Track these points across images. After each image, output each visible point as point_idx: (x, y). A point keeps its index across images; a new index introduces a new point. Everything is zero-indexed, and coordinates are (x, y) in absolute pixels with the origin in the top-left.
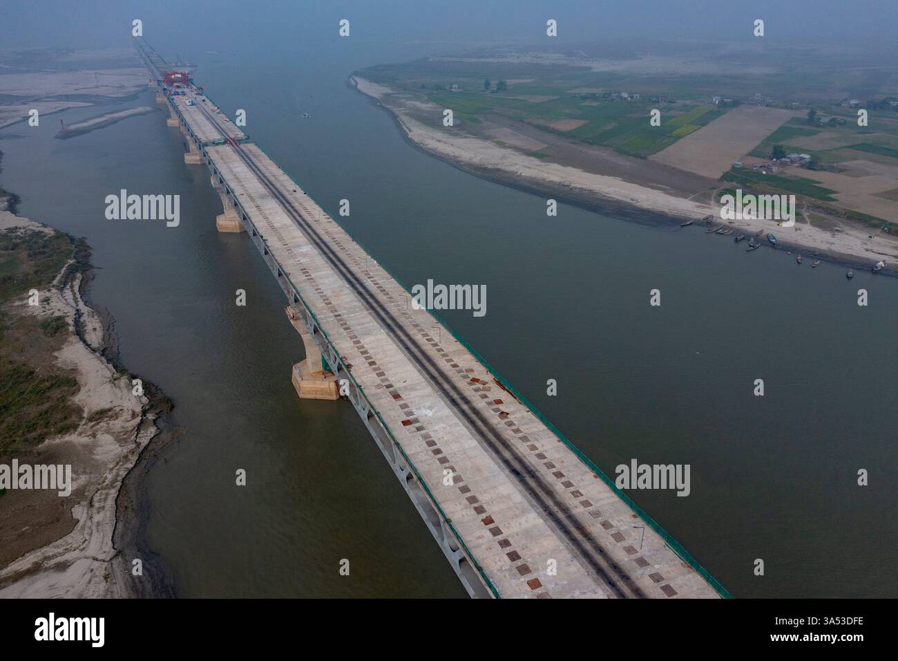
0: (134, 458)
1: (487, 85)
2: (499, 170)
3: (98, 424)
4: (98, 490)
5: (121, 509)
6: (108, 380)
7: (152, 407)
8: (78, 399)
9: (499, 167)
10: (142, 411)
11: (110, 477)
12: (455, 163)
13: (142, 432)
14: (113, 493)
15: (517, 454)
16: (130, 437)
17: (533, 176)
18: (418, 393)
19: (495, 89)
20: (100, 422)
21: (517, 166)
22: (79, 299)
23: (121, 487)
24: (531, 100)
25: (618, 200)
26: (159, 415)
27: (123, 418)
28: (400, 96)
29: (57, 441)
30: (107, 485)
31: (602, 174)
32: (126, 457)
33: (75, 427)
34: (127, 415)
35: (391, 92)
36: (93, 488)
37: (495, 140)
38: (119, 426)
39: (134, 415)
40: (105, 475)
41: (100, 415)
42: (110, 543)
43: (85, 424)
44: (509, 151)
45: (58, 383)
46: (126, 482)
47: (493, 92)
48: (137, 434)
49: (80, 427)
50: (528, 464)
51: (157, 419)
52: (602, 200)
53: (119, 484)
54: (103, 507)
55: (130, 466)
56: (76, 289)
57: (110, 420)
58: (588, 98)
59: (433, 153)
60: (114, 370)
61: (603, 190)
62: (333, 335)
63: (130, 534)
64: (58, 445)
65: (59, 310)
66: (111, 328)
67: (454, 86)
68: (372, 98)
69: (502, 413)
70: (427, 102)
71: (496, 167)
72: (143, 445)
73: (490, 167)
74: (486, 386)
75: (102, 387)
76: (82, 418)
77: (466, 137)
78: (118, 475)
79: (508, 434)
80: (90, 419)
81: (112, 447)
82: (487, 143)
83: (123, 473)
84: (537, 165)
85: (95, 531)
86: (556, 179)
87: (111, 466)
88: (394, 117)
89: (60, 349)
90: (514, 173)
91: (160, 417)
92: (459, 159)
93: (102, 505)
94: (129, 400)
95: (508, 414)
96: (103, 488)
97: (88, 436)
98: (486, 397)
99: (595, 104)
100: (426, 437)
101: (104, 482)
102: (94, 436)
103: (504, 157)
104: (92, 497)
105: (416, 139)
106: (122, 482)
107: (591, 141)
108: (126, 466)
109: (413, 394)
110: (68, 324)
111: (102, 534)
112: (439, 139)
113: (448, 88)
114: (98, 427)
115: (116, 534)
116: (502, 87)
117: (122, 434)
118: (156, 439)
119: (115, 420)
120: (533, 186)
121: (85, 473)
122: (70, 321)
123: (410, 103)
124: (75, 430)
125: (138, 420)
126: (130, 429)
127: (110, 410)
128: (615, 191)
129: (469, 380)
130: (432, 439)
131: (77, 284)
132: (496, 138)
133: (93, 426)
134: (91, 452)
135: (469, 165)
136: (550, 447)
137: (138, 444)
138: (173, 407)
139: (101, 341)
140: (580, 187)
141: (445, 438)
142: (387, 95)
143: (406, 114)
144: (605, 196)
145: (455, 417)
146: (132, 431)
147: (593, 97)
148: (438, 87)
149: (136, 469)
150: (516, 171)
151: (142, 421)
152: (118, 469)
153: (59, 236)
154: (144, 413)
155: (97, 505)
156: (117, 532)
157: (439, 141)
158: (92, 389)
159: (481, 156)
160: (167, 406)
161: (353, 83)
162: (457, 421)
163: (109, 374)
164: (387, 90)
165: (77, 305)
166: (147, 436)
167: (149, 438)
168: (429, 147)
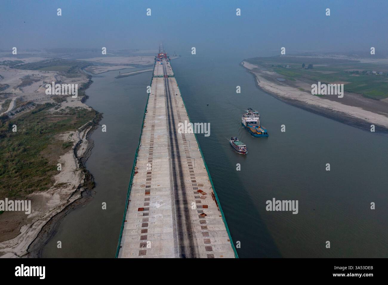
0: (63, 208)
1: (303, 65)
2: (297, 100)
3: (57, 189)
4: (39, 220)
5: (43, 232)
6: (73, 171)
7: (84, 185)
8: (56, 177)
9: (297, 99)
10: (78, 187)
11: (47, 214)
12: (276, 96)
13: (74, 196)
14: (44, 222)
15: (193, 244)
16: (67, 198)
17: (314, 104)
18: (161, 193)
19: (307, 68)
20: (58, 188)
21: (307, 99)
22: (85, 136)
23: (49, 220)
24: (324, 73)
25: (357, 118)
26: (85, 190)
27: (68, 188)
28: (261, 69)
29: (37, 194)
30: (44, 218)
31: (352, 105)
32: (60, 207)
33: (48, 189)
34: (71, 187)
35: (257, 67)
36: (37, 218)
37: (301, 88)
38: (65, 192)
39: (74, 188)
40: (46, 213)
41: (61, 185)
42: (27, 248)
43: (52, 188)
44: (305, 93)
45: (53, 169)
46: (53, 218)
47: (306, 69)
48: (70, 197)
49: (50, 189)
50: (197, 252)
51: (84, 191)
52: (348, 117)
53: (49, 219)
54: (36, 229)
55: (59, 211)
56: (87, 132)
57: (63, 188)
58: (354, 73)
59: (267, 91)
60: (79, 167)
61: (350, 113)
62: (141, 156)
63: (39, 245)
64: (37, 196)
65: (73, 139)
66: (91, 149)
67: (287, 66)
68: (248, 69)
69: (203, 214)
70: (272, 72)
71: (296, 99)
72: (70, 202)
73: (292, 99)
74: (205, 196)
75: (68, 173)
76: (53, 185)
77: (285, 86)
78: (51, 215)
79: (197, 228)
80: (55, 187)
81: (57, 201)
82: (295, 89)
83: (54, 214)
84: (317, 100)
85: (24, 240)
86: (325, 106)
87: (51, 210)
88: (255, 77)
89: (63, 154)
90: (304, 102)
91: (86, 191)
92: (278, 95)
93: (36, 227)
94: (76, 181)
95: (206, 215)
96: (41, 220)
97: (50, 194)
98: (200, 202)
99: (357, 76)
100: (145, 220)
101: (43, 217)
102: (53, 194)
103: (301, 95)
104: (34, 223)
105: (261, 86)
106: (51, 218)
107: (350, 91)
108: (57, 211)
109: (158, 193)
110: (73, 145)
111: (26, 242)
112: (271, 86)
113: (284, 66)
114: (56, 190)
115: (33, 243)
116: (310, 67)
117: (64, 195)
118: (78, 201)
119: (65, 188)
120: (312, 109)
121: (38, 211)
122: (75, 144)
123: (264, 72)
124: (47, 190)
125: (74, 190)
126: (69, 194)
127: (65, 184)
128: (356, 114)
129: (196, 191)
130: (148, 222)
131: (88, 130)
132: (300, 87)
133: (55, 190)
134: (47, 202)
135: (283, 97)
136: (220, 243)
137: (68, 201)
138: (94, 187)
139: (82, 154)
140: (338, 111)
141: (156, 224)
142: (256, 68)
143: (260, 76)
144: (350, 116)
145: (171, 212)
146: (69, 195)
147: (357, 73)
148: (280, 66)
149: (61, 213)
150: (305, 101)
151: (76, 191)
152: (53, 212)
153: (93, 111)
154: (79, 187)
155: (33, 227)
156: (34, 242)
157: (272, 87)
158: (64, 173)
159: (290, 94)
160: (91, 186)
161: (242, 64)
162: (171, 213)
163: (75, 168)
164: (256, 67)
165: (83, 138)
166: (74, 198)
167: (74, 200)
168: (266, 89)
